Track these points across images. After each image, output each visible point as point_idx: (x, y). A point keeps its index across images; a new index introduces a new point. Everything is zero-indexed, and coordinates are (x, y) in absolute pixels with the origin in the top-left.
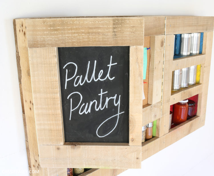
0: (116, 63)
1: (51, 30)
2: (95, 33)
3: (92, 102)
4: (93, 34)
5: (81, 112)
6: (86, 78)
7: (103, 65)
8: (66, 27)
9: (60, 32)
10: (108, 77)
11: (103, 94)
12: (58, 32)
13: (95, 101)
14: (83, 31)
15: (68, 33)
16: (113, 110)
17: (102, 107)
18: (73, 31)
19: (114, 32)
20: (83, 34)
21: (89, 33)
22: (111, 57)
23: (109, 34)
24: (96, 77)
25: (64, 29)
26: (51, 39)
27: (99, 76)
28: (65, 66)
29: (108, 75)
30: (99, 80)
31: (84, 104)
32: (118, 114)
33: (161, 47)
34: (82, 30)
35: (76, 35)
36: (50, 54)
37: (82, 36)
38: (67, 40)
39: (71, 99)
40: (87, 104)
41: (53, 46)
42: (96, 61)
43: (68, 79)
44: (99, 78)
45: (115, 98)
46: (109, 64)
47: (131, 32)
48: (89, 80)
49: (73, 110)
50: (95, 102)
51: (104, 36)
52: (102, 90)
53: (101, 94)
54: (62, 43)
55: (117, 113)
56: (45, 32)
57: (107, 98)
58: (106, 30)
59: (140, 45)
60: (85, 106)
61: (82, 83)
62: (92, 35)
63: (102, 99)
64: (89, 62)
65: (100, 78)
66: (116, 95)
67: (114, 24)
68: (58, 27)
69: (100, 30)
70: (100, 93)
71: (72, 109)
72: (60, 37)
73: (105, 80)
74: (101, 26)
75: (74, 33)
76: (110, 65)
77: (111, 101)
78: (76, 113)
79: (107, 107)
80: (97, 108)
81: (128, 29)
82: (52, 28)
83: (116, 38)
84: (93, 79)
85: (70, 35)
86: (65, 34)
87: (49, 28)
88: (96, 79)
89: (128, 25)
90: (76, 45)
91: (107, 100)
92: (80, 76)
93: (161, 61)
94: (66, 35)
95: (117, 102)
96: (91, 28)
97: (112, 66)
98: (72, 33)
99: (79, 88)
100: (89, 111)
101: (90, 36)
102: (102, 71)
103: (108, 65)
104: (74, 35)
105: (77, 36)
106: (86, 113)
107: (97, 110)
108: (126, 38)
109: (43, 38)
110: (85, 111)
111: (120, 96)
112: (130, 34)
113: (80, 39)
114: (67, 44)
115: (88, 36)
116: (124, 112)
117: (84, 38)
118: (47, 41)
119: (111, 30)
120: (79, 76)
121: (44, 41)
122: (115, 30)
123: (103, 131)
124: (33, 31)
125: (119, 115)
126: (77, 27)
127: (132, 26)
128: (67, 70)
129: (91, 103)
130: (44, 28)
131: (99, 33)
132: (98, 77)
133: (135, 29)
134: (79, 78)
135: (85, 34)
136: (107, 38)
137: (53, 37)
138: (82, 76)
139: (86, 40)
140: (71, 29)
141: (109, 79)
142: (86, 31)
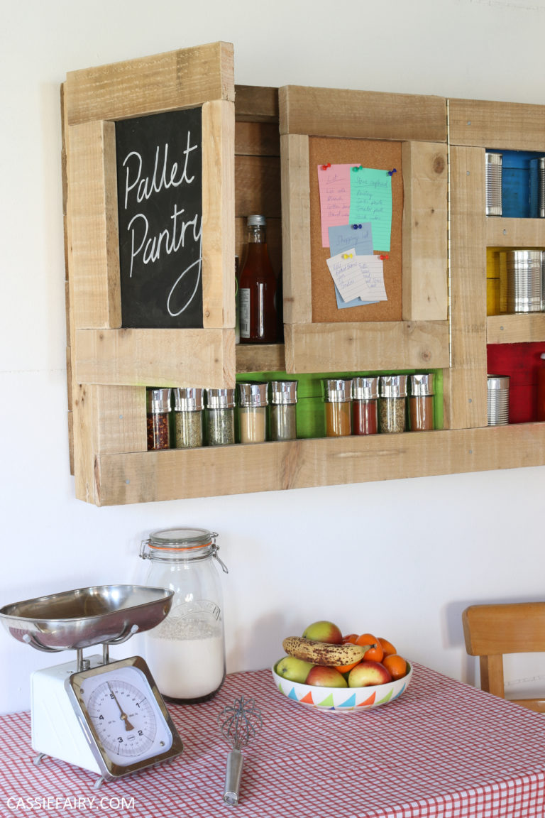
1: (97, 88)
2: (153, 84)
4: (151, 87)
5: (147, 258)
6: (154, 183)
7: (176, 156)
8: (115, 80)
9: (108, 89)
10: (184, 178)
11: (177, 216)
12: (104, 90)
13: (166, 230)
14: (137, 83)
15: (118, 91)
16: (192, 250)
17: (176, 246)
18: (125, 85)
20: (137, 90)
21: (144, 86)
22: (188, 133)
23: (172, 83)
24: (168, 180)
25: (112, 85)
26: (96, 104)
27: (173, 177)
28: (126, 159)
29: (184, 174)
30: (171, 185)
31: (150, 240)
32: (200, 261)
33: (435, 175)
35: (128, 92)
36: (94, 135)
37: (137, 92)
38: (117, 104)
39: (133, 230)
40: (155, 238)
41: (98, 117)
42: (167, 146)
44: (171, 182)
45: (194, 222)
46: (186, 149)
48: (158, 188)
50: (166, 233)
51: (165, 89)
52: (176, 206)
53: (174, 217)
55: (198, 258)
56: (90, 93)
57: (183, 223)
58: (168, 77)
60: (152, 242)
61: (148, 194)
62: (148, 90)
63: (176, 226)
64: (158, 147)
65: (174, 181)
66: (196, 216)
67: (178, 62)
68: (106, 80)
69: (159, 78)
70: (174, 214)
71: (134, 253)
72: (107, 99)
73: (179, 185)
75: (126, 89)
76: (187, 152)
79: (183, 245)
80: (169, 249)
82: (98, 84)
83: (182, 89)
84: (163, 185)
85: (121, 94)
86: (113, 92)
87: (94, 85)
88: (167, 184)
89: (196, 61)
91: (184, 228)
92: (145, 179)
93: (436, 210)
94: (116, 95)
96: (147, 76)
97: (190, 153)
98: (123, 90)
99: (144, 206)
100: (157, 255)
101: (146, 92)
102: (176, 165)
103: (185, 153)
104: (125, 93)
105: (129, 94)
109: (87, 104)
110: (151, 256)
113: (133, 100)
115: (144, 91)
117: (138, 97)
118: (91, 109)
119: (174, 75)
120: (143, 181)
121: (88, 109)
122: (179, 74)
124: (75, 93)
126: (129, 76)
127: (203, 60)
128: (128, 168)
129: (161, 236)
130: (88, 85)
131: (157, 84)
132: (170, 180)
134: (144, 183)
135: (140, 88)
136: (170, 93)
137: (99, 100)
138: (147, 179)
139: (141, 100)
140: (122, 82)
141: (185, 181)
142: (142, 82)
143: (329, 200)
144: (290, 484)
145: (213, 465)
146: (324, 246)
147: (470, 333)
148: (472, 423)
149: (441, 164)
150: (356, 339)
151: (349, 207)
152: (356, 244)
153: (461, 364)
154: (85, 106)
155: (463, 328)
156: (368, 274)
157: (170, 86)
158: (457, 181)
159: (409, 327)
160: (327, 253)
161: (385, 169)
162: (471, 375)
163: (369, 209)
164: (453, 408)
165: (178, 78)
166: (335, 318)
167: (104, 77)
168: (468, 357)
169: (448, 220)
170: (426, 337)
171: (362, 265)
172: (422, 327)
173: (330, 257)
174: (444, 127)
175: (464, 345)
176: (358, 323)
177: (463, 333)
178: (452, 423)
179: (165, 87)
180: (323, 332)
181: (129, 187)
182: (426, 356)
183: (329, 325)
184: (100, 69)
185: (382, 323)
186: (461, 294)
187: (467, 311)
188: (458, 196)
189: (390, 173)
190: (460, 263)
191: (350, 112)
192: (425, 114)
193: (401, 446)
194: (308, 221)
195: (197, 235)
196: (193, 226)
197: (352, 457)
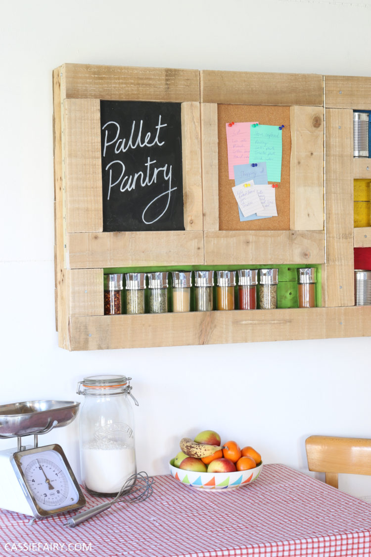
0: (166, 125)
1: (95, 78)
2: (146, 85)
3: (137, 174)
4: (144, 86)
5: (124, 188)
6: (130, 142)
7: (150, 127)
8: (112, 76)
9: (106, 81)
10: (156, 142)
11: (150, 164)
12: (103, 81)
13: (141, 173)
14: (133, 81)
15: (115, 83)
16: (164, 185)
17: (150, 182)
18: (121, 81)
19: (167, 84)
20: (132, 85)
21: (138, 84)
22: (160, 116)
23: (161, 87)
24: (143, 141)
25: (110, 78)
26: (95, 89)
27: (146, 141)
28: (106, 125)
29: (157, 139)
30: (145, 145)
31: (127, 177)
32: (170, 191)
33: (314, 129)
34: (131, 80)
35: (124, 86)
36: (92, 108)
37: (131, 87)
38: (114, 91)
39: (111, 171)
40: (131, 176)
41: (96, 97)
42: (142, 122)
43: (107, 143)
44: (146, 143)
45: (165, 169)
46: (158, 125)
47: (186, 86)
48: (134, 146)
49: (112, 186)
50: (141, 175)
52: (149, 158)
53: (148, 164)
54: (108, 94)
55: (168, 190)
56: (88, 80)
57: (156, 169)
58: (158, 82)
59: (196, 101)
60: (128, 180)
61: (125, 148)
62: (142, 87)
63: (150, 171)
64: (134, 122)
65: (148, 143)
66: (166, 165)
67: (167, 76)
68: (104, 74)
69: (151, 82)
70: (147, 163)
71: (112, 184)
72: (105, 87)
73: (152, 146)
74: (152, 77)
75: (122, 83)
76: (159, 127)
77: (160, 174)
78: (116, 189)
79: (155, 182)
80: (143, 183)
81: (183, 82)
82: (96, 76)
83: (170, 91)
84: (139, 144)
85: (117, 86)
86: (111, 83)
87: (93, 76)
88: (142, 144)
89: (182, 78)
90: (124, 98)
91: (156, 171)
92: (123, 139)
93: (314, 153)
94: (113, 86)
95: (167, 175)
96: (141, 79)
97: (161, 128)
98: (119, 83)
99: (121, 156)
100: (133, 186)
101: (140, 88)
102: (149, 134)
103: (157, 127)
104: (122, 86)
105: (125, 87)
106: (130, 190)
107: (143, 185)
108: (180, 92)
109: (85, 87)
110: (128, 187)
111: (171, 166)
112: (184, 88)
113: (128, 91)
114: (113, 96)
115: (138, 87)
116: (176, 188)
117: (132, 90)
118: (90, 91)
119: (164, 82)
120: (121, 140)
121: (86, 90)
122: (168, 82)
123: (151, 215)
124: (73, 78)
125: (171, 192)
126: (125, 76)
127: (186, 78)
128: (107, 131)
129: (136, 176)
130: (87, 75)
131: (150, 85)
132: (144, 142)
133: (189, 83)
134: (121, 142)
135: (135, 85)
136: (160, 92)
137: (97, 86)
138: (124, 140)
139: (136, 92)
140: (119, 79)
141: (157, 144)
142: (136, 82)
143: (234, 147)
144: (205, 341)
145: (150, 326)
146: (230, 178)
147: (341, 240)
148: (343, 303)
149: (319, 121)
150: (252, 242)
151: (249, 152)
152: (254, 177)
153: (334, 261)
154: (85, 88)
155: (335, 235)
156: (263, 198)
157: (160, 88)
158: (331, 133)
159: (293, 234)
160: (232, 183)
161: (277, 125)
162: (342, 269)
163: (264, 153)
164: (328, 292)
166: (239, 227)
167: (102, 73)
168: (339, 257)
169: (324, 160)
170: (306, 242)
171: (259, 191)
172: (303, 235)
173: (235, 186)
174: (321, 96)
175: (336, 247)
176: (253, 231)
177: (336, 239)
178: (326, 302)
179: (157, 88)
180: (227, 237)
182: (306, 255)
183: (231, 232)
184: (99, 67)
185: (272, 231)
186: (334, 212)
187: (338, 224)
188: (332, 143)
189: (280, 128)
190: (333, 190)
191: (248, 87)
192: (306, 87)
193: (288, 318)
194: (217, 161)
195: (167, 176)
196: (164, 171)
197: (251, 324)
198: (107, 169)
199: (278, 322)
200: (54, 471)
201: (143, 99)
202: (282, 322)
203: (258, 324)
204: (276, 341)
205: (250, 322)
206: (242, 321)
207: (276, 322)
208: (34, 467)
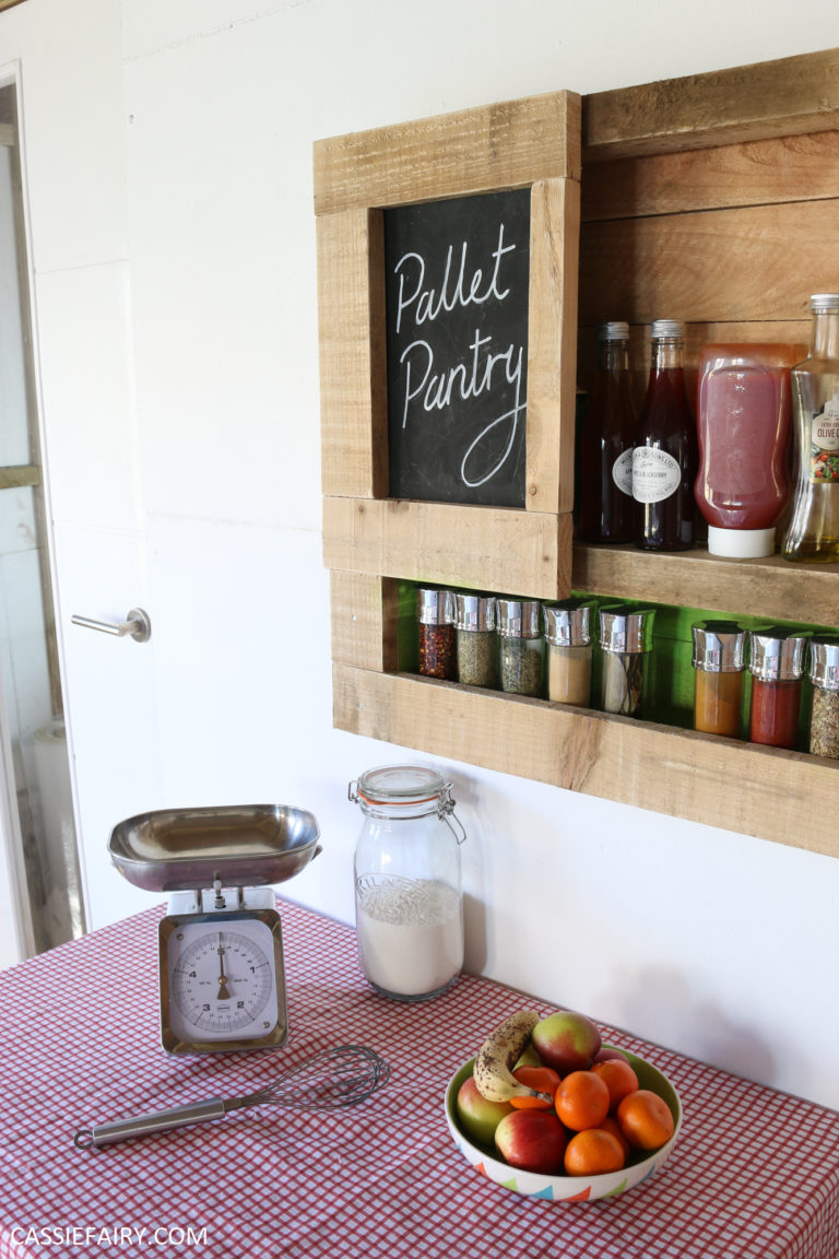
0: (514, 246)
1: (359, 162)
2: (450, 155)
3: (455, 370)
4: (446, 159)
5: (429, 403)
6: (443, 298)
7: (481, 259)
8: (389, 150)
9: (377, 164)
10: (493, 291)
11: (480, 346)
12: (372, 165)
13: (462, 366)
14: (425, 153)
15: (393, 165)
16: (504, 396)
17: (477, 389)
18: (404, 158)
20: (423, 164)
21: (436, 157)
22: (502, 227)
23: (481, 152)
24: (466, 293)
25: (384, 156)
26: (358, 185)
27: (473, 290)
28: (400, 263)
29: (493, 285)
30: (472, 301)
31: (436, 378)
32: (515, 411)
34: (422, 150)
35: (409, 167)
36: (356, 229)
37: (422, 167)
38: (391, 184)
39: (409, 363)
40: (443, 376)
41: (361, 204)
42: (465, 245)
44: (472, 297)
45: (508, 355)
46: (497, 250)
47: (534, 140)
48: (449, 305)
49: (410, 398)
50: (461, 371)
51: (469, 162)
52: (478, 331)
53: (475, 347)
54: (381, 194)
55: (513, 407)
56: (348, 170)
57: (490, 357)
58: (475, 144)
59: (555, 175)
60: (438, 382)
61: (433, 312)
62: (442, 163)
63: (478, 362)
64: (451, 247)
65: (476, 296)
66: (512, 346)
67: (492, 123)
68: (374, 150)
69: (460, 147)
70: (473, 343)
71: (410, 395)
72: (377, 178)
73: (485, 302)
74: (463, 134)
75: (406, 163)
76: (497, 255)
78: (417, 404)
79: (488, 388)
80: (466, 391)
82: (361, 156)
83: (499, 161)
84: (459, 299)
86: (385, 167)
87: (355, 158)
88: (465, 299)
89: (523, 121)
91: (491, 362)
92: (430, 291)
94: (389, 172)
95: (512, 369)
96: (441, 144)
97: (503, 256)
98: (401, 164)
99: (428, 330)
100: (447, 399)
101: (439, 167)
102: (479, 273)
103: (494, 255)
104: (405, 168)
105: (411, 170)
107: (465, 396)
108: (521, 160)
109: (344, 185)
110: (437, 400)
111: (521, 349)
112: (530, 146)
113: (417, 179)
114: (389, 196)
115: (434, 165)
117: (425, 175)
118: (351, 192)
119: (485, 141)
120: (426, 293)
122: (494, 139)
123: (478, 467)
124: (325, 170)
125: (519, 412)
126: (411, 145)
127: (535, 119)
128: (402, 276)
129: (453, 374)
130: (347, 159)
131: (457, 154)
132: (469, 294)
133: (541, 129)
134: (427, 298)
135: (429, 161)
136: (477, 167)
137: (363, 179)
138: (433, 291)
139: (430, 178)
140: (400, 153)
141: (495, 297)
142: (432, 153)
154: (342, 188)
157: (478, 157)
165: (492, 145)
167: (369, 148)
179: (470, 158)
181: (403, 302)
184: (366, 135)
195: (511, 375)
196: (505, 360)
197: (687, 773)
198: (402, 361)
199: (763, 788)
200: (249, 962)
201: (444, 191)
202: (773, 790)
203: (709, 779)
204: (754, 836)
205: (685, 767)
206: (666, 759)
207: (757, 786)
208: (207, 948)
